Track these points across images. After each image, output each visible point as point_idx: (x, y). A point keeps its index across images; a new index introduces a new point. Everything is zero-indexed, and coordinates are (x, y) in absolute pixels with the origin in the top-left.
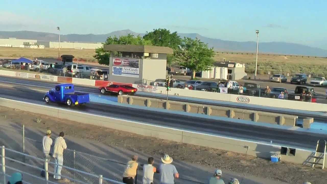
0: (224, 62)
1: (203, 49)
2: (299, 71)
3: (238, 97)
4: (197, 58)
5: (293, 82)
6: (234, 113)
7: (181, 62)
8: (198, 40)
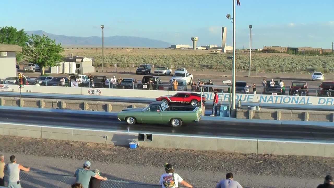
0: (72, 57)
1: (51, 45)
2: (143, 62)
3: (89, 90)
4: (45, 54)
5: (139, 72)
6: (88, 106)
7: (30, 59)
8: (46, 37)
